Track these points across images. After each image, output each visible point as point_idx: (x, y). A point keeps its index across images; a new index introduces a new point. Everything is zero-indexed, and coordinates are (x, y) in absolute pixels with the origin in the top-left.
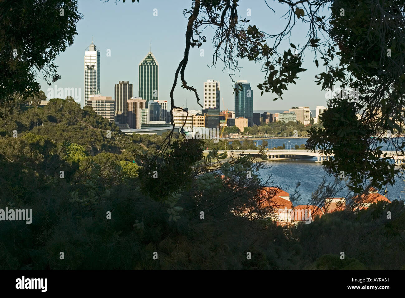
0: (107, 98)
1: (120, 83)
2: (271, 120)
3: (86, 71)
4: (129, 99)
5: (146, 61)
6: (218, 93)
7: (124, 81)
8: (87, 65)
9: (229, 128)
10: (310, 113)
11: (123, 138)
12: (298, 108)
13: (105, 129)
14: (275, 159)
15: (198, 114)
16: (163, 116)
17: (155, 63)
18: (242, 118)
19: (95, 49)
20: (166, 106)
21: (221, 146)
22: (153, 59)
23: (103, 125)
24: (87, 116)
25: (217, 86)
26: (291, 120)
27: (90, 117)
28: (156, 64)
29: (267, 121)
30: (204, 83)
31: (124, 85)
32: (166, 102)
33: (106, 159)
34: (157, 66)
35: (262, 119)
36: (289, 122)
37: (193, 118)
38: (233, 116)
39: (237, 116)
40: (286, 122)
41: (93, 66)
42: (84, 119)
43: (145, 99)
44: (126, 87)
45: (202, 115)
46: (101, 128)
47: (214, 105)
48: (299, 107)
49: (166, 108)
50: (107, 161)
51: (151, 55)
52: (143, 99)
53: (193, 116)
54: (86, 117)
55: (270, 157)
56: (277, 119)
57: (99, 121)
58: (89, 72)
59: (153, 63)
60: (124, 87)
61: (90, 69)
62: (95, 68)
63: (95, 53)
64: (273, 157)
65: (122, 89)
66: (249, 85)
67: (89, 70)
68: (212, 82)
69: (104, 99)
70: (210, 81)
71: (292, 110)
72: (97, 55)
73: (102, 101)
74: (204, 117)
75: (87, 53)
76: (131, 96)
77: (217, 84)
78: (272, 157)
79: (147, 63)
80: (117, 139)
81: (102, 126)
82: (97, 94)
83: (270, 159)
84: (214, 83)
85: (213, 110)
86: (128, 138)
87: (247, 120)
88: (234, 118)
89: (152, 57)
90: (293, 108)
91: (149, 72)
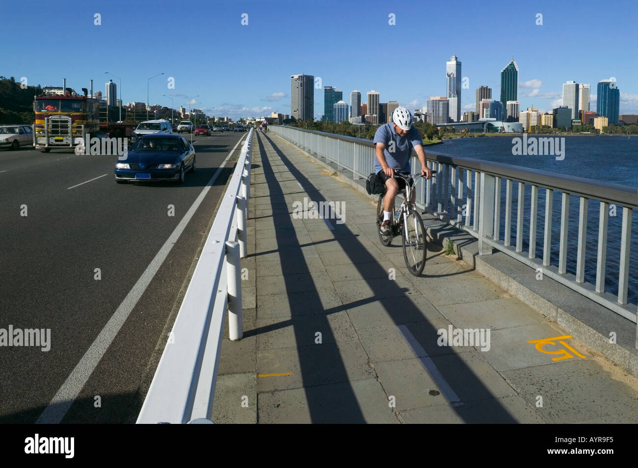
17: (516, 69)
18: (602, 117)
20: (517, 106)
22: (514, 66)
25: (577, 86)
37: (540, 117)
51: (513, 63)
58: (449, 79)
59: (513, 70)
72: (457, 64)
74: (552, 117)
79: (508, 70)
82: (455, 97)
84: (574, 84)
85: (563, 109)
91: (510, 78)
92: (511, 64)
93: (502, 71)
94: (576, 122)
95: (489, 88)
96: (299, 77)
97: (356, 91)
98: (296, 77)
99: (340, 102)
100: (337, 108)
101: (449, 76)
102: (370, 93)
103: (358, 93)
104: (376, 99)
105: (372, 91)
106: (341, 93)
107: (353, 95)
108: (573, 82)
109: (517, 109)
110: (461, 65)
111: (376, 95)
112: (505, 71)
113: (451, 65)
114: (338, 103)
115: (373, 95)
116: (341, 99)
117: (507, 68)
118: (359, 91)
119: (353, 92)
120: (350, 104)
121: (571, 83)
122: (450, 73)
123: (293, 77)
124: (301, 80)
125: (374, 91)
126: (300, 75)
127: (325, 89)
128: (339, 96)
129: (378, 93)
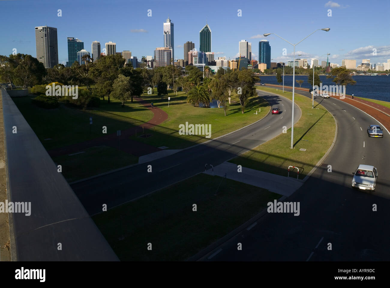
1: (186, 43)
7: (189, 42)
10: (308, 63)
18: (263, 63)
19: (170, 21)
20: (213, 56)
25: (247, 44)
26: (296, 66)
34: (210, 32)
37: (229, 63)
39: (260, 62)
41: (168, 32)
56: (287, 65)
59: (208, 31)
63: (169, 24)
68: (244, 41)
74: (236, 63)
85: (243, 58)
87: (266, 65)
88: (258, 64)
91: (205, 36)
92: (206, 27)
93: (200, 32)
94: (250, 67)
95: (193, 43)
96: (43, 28)
97: (96, 42)
98: (40, 28)
99: (82, 51)
100: (80, 55)
101: (165, 33)
102: (108, 44)
103: (98, 43)
104: (114, 49)
105: (110, 42)
106: (83, 43)
107: (94, 45)
108: (245, 40)
109: (213, 58)
110: (173, 26)
111: (114, 45)
112: (202, 31)
113: (167, 25)
114: (81, 51)
115: (111, 45)
116: (83, 48)
117: (203, 30)
118: (99, 42)
119: (94, 42)
120: (91, 52)
121: (243, 41)
122: (166, 31)
123: (37, 28)
124: (45, 31)
125: (111, 42)
126: (44, 27)
127: (68, 40)
128: (81, 46)
129: (114, 44)
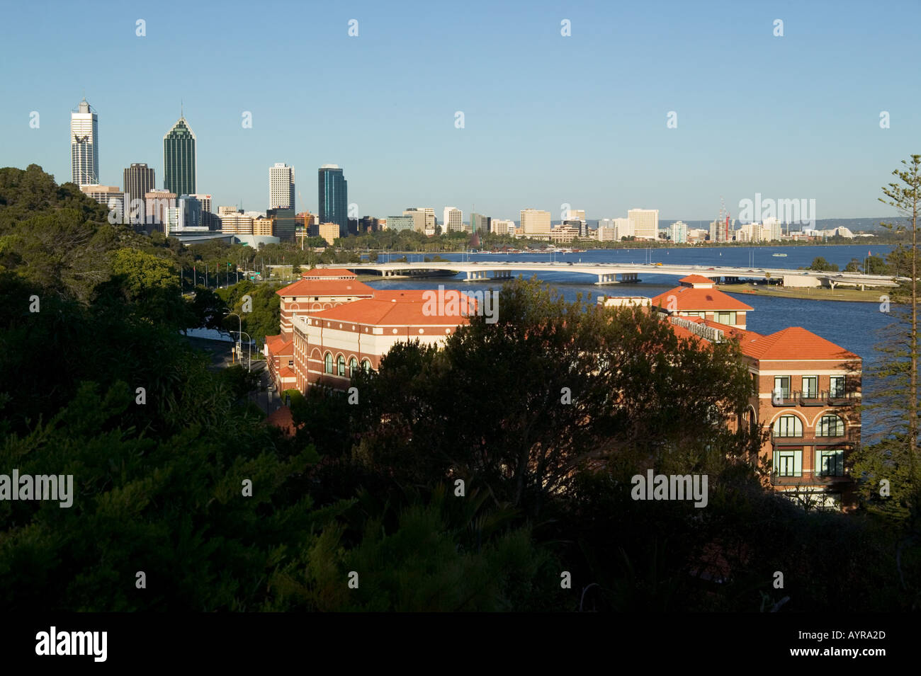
0: (110, 188)
1: (132, 167)
2: (375, 229)
3: (73, 146)
4: (148, 192)
5: (175, 133)
6: (292, 187)
7: (139, 164)
8: (76, 137)
9: (311, 239)
10: (436, 219)
11: (134, 236)
12: (416, 210)
13: (101, 221)
14: (395, 276)
15: (261, 217)
16: (205, 219)
17: (191, 135)
18: (331, 223)
19: (89, 109)
20: (208, 204)
21: (303, 258)
22: (187, 129)
23: (98, 214)
24: (67, 198)
25: (290, 174)
26: (407, 227)
27: (72, 199)
28: (191, 138)
29: (369, 229)
30: (270, 169)
31: (139, 169)
32: (209, 197)
33: (76, 221)
34: (193, 140)
35: (361, 226)
36: (403, 231)
37: (252, 223)
38: (317, 222)
39: (323, 220)
40: (399, 230)
41: (86, 138)
42: (61, 202)
43: (174, 192)
44: (143, 174)
45: (268, 218)
46: (93, 219)
47: (285, 203)
48: (418, 209)
49: (208, 209)
50: (79, 225)
51: (183, 122)
52: (170, 192)
53: (253, 220)
54: (64, 199)
55: (387, 274)
56: (385, 227)
57: (90, 207)
58: (80, 147)
59: (187, 136)
60: (139, 174)
61: (81, 142)
62: (90, 141)
63: (89, 116)
64: (393, 274)
65: (136, 176)
66: (342, 172)
67: (79, 144)
68: (282, 166)
69: (106, 190)
70: (279, 166)
71: (408, 213)
72: (93, 120)
73: (102, 194)
74: (270, 222)
75: (75, 116)
76: (152, 188)
77: (290, 170)
78: (389, 274)
79: (177, 136)
80: (124, 238)
81: (95, 216)
82: (95, 183)
83: (387, 278)
84: (286, 168)
85: (284, 211)
86: (144, 239)
87: (337, 227)
88: (318, 224)
89: (185, 125)
90: (409, 210)
91: (181, 150)
92: (179, 126)
93: (166, 136)
94: (301, 232)
95: (149, 167)
112: (170, 136)
